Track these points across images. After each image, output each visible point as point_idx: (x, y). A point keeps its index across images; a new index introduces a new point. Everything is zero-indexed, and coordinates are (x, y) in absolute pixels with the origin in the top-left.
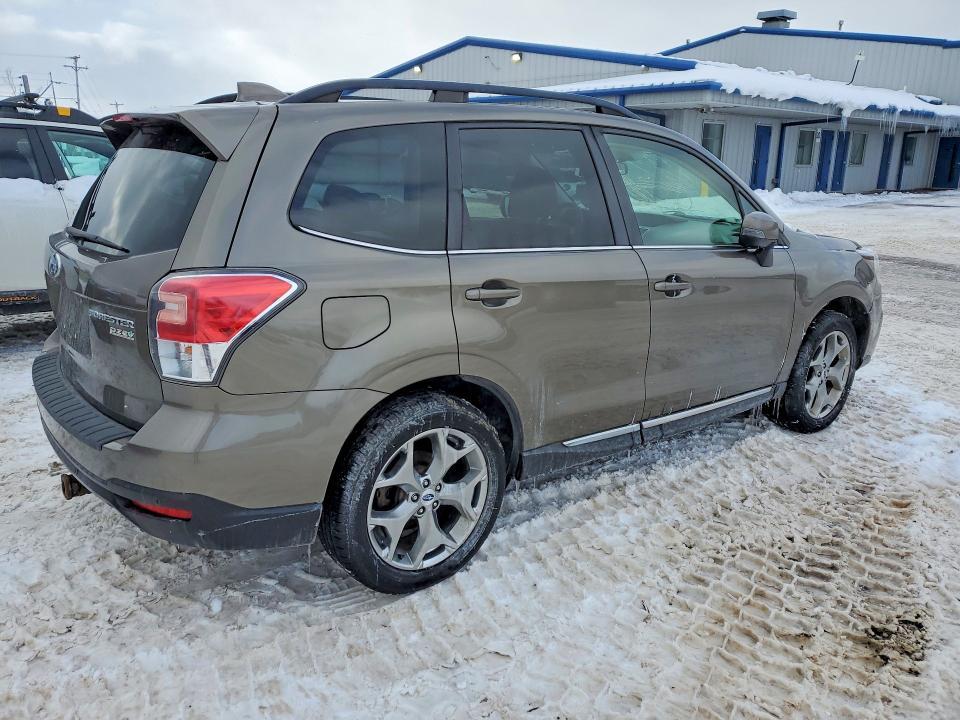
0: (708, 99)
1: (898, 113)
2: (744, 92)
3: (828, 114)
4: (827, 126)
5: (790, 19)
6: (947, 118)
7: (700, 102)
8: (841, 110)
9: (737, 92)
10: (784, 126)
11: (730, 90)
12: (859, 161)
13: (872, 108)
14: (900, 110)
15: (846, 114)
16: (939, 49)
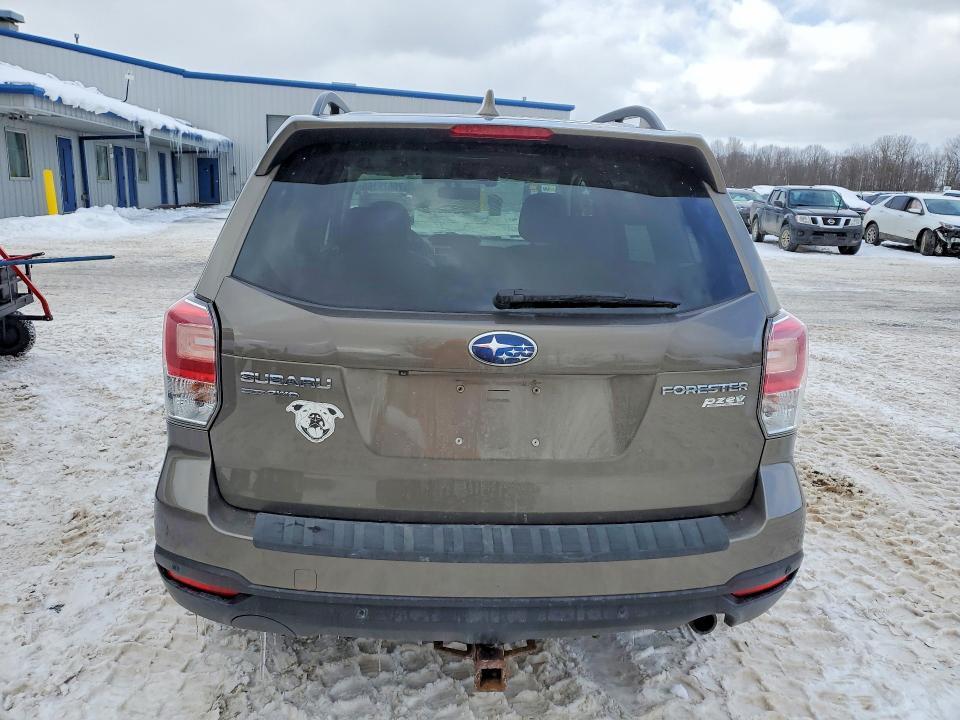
0: (29, 105)
1: (180, 134)
2: (67, 101)
3: (134, 131)
4: (129, 144)
5: (17, 21)
6: (209, 141)
7: (21, 108)
8: (142, 128)
9: (60, 100)
10: (81, 140)
11: (54, 98)
12: (145, 178)
13: (165, 129)
14: (182, 132)
15: (147, 132)
16: (180, 77)
